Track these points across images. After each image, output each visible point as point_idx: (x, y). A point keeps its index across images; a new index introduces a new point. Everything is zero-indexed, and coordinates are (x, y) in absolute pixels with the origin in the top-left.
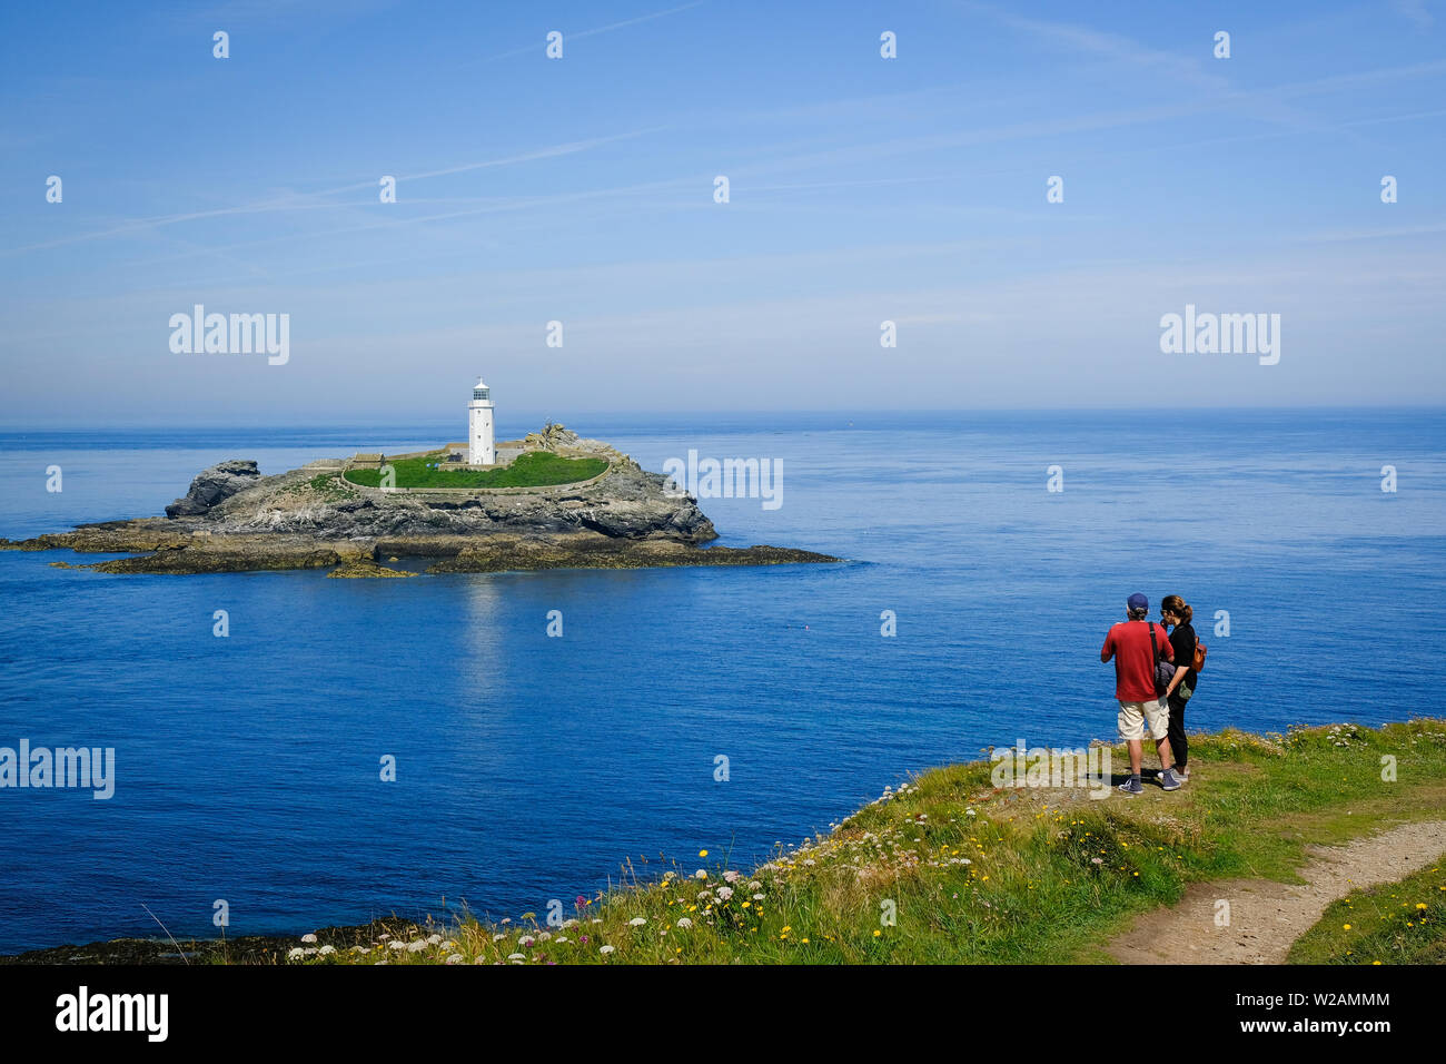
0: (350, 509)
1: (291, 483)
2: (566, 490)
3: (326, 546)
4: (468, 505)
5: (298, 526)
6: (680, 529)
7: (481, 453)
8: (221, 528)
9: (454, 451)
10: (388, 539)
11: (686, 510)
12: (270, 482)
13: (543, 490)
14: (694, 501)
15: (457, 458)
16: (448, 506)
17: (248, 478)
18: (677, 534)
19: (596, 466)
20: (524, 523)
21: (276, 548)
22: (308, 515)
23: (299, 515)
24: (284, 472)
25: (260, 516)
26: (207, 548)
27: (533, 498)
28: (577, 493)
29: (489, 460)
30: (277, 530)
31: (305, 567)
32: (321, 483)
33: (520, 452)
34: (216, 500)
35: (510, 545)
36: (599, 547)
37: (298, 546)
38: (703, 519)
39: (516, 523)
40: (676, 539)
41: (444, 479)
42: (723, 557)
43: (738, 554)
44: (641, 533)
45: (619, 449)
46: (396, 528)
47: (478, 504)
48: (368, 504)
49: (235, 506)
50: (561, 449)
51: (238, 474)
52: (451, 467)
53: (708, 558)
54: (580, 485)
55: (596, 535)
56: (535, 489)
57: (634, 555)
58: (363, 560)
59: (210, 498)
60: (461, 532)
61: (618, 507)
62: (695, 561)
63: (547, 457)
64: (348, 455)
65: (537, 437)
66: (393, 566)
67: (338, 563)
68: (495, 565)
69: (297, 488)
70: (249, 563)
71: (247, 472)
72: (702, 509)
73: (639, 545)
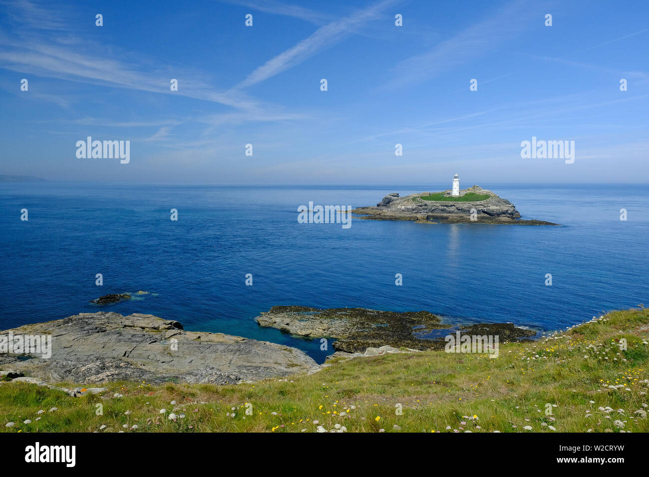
0: (421, 206)
1: (407, 199)
2: (478, 203)
3: (415, 215)
4: (451, 206)
5: (408, 210)
6: (510, 214)
7: (455, 192)
8: (390, 210)
9: (448, 192)
10: (430, 214)
11: (512, 209)
12: (402, 199)
13: (472, 203)
14: (514, 207)
15: (449, 194)
16: (446, 206)
17: (396, 198)
18: (509, 216)
19: (487, 197)
20: (466, 211)
21: (402, 215)
22: (411, 207)
23: (408, 207)
24: (405, 196)
25: (399, 207)
26: (386, 214)
27: (469, 205)
28: (481, 204)
29: (458, 194)
30: (403, 210)
31: (409, 220)
32: (414, 199)
33: (466, 192)
34: (389, 203)
35: (462, 217)
36: (487, 218)
37: (408, 215)
38: (517, 212)
39: (464, 211)
40: (509, 217)
41: (446, 199)
42: (522, 222)
43: (527, 222)
44: (499, 215)
45: (493, 193)
46: (433, 211)
47: (454, 206)
48: (426, 205)
49: (393, 204)
50: (477, 192)
51: (394, 196)
52: (447, 196)
53: (517, 222)
54: (482, 202)
55: (486, 215)
56: (469, 202)
57: (497, 221)
58: (424, 219)
59: (387, 202)
60: (450, 213)
61: (493, 208)
62: (514, 223)
63: (473, 194)
64: (422, 193)
65: (471, 188)
66: (431, 221)
67: (417, 219)
68: (458, 222)
69: (408, 200)
70: (396, 218)
71: (396, 196)
72: (517, 209)
73: (498, 218)
